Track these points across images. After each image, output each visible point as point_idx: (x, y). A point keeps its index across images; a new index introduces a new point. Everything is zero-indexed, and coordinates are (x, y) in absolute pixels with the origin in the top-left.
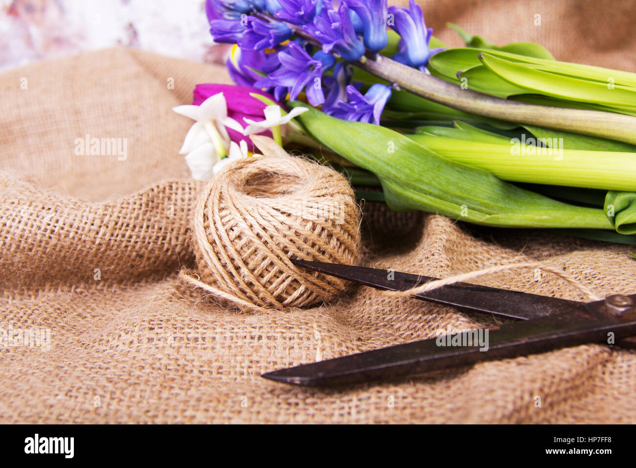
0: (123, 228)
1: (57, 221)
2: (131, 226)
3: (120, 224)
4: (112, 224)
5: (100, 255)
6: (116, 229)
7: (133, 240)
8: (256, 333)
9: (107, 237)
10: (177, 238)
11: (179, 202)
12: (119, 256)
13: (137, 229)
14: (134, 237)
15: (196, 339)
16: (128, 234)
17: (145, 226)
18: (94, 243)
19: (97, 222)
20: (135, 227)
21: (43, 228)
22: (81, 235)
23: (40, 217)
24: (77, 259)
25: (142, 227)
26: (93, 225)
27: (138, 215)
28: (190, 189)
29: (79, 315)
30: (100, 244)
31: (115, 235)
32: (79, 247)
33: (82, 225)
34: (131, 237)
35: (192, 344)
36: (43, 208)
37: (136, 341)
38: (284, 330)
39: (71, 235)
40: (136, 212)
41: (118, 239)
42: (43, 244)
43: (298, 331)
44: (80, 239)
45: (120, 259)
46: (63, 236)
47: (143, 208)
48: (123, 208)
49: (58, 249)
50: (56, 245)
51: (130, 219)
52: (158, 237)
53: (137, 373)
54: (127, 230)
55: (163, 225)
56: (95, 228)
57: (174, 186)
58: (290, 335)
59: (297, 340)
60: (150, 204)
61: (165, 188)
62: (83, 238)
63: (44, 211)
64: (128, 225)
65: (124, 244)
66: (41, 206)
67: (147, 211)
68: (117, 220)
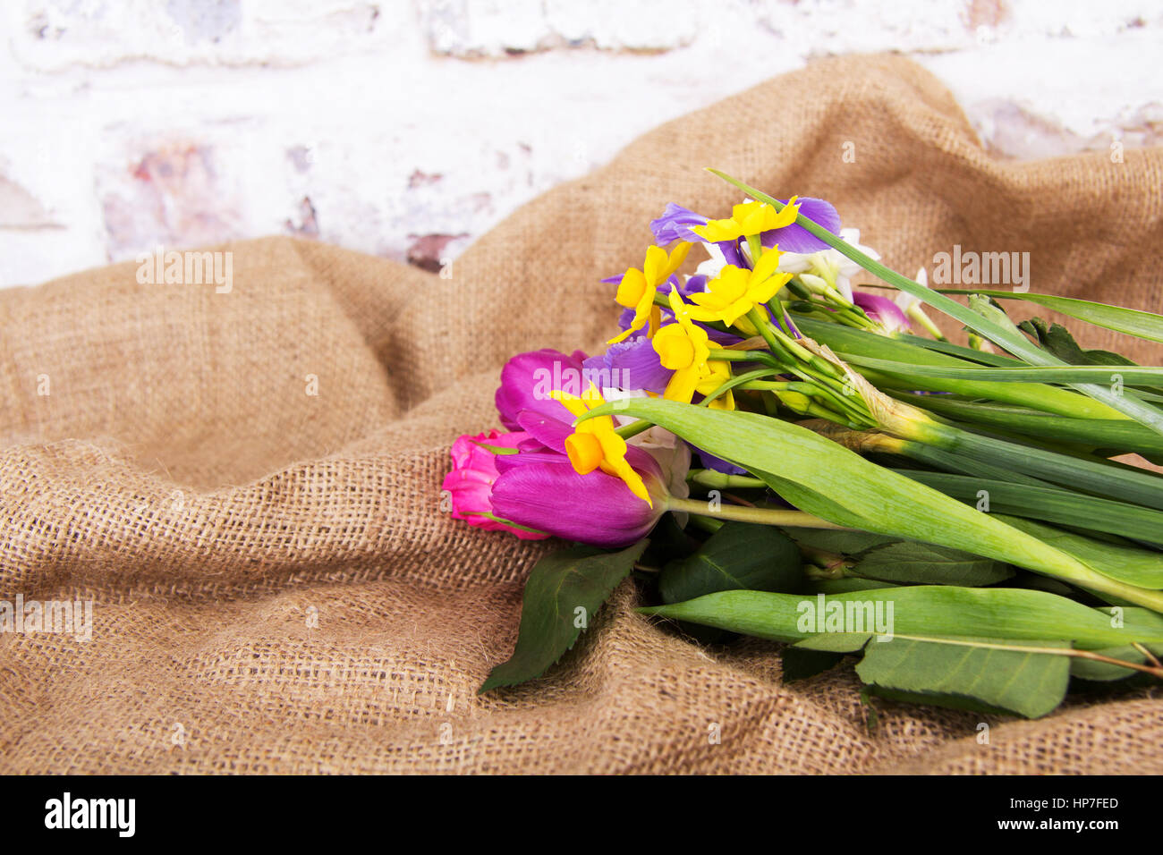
0: (235, 527)
1: (151, 515)
2: (245, 525)
3: (230, 522)
4: (219, 523)
5: (203, 559)
6: (224, 528)
7: (245, 543)
8: (380, 669)
9: (212, 539)
10: (306, 541)
11: (315, 493)
12: (228, 561)
13: (253, 529)
14: (248, 540)
15: (307, 673)
16: (240, 535)
17: (263, 525)
18: (195, 545)
19: (201, 519)
20: (250, 526)
21: (132, 523)
22: (180, 534)
23: (130, 508)
24: (175, 561)
25: (259, 527)
26: (195, 521)
27: (256, 510)
28: (329, 474)
29: (175, 627)
30: (203, 547)
31: (224, 535)
32: (177, 548)
33: (181, 522)
34: (243, 538)
35: (302, 680)
36: (136, 497)
37: (236, 671)
38: (413, 668)
39: (167, 533)
40: (253, 507)
41: (227, 541)
42: (132, 542)
43: (430, 670)
44: (178, 540)
45: (230, 564)
46: (156, 534)
47: (263, 502)
48: (236, 502)
49: (150, 549)
50: (147, 545)
51: (245, 516)
52: (280, 539)
53: (230, 710)
54: (239, 530)
55: (288, 524)
56: (197, 526)
57: (307, 470)
58: (421, 675)
59: (427, 682)
60: (274, 496)
61: (294, 475)
62: (182, 538)
63: (136, 501)
64: (240, 524)
65: (234, 548)
66: (133, 494)
67: (268, 505)
68: (227, 517)
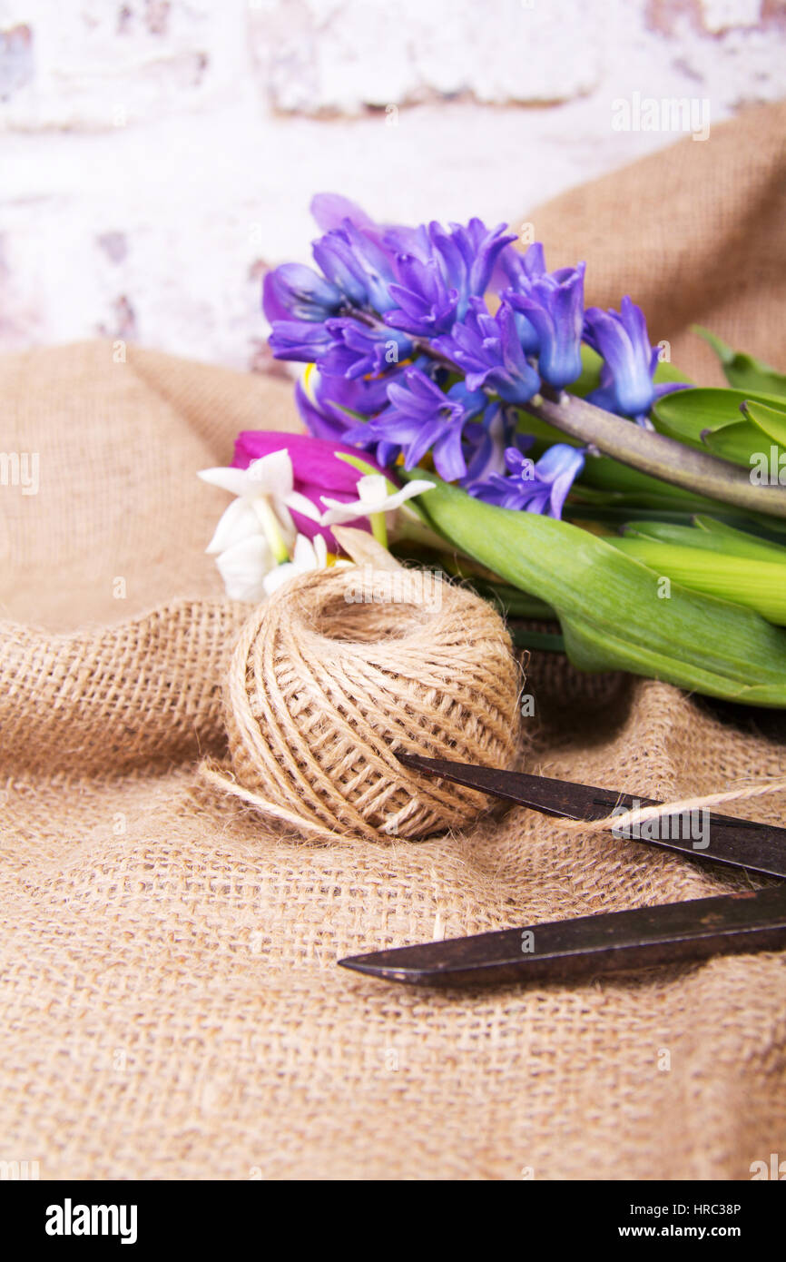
0: (104, 682)
2: (117, 678)
3: (98, 674)
4: (83, 675)
5: (61, 727)
6: (90, 683)
7: (119, 703)
8: (331, 882)
9: (75, 697)
10: (197, 703)
11: (203, 639)
12: (93, 730)
13: (127, 685)
14: (122, 699)
15: (226, 890)
16: (111, 692)
17: (141, 680)
18: (51, 706)
19: (59, 670)
20: (123, 680)
22: (30, 691)
24: (21, 731)
25: (136, 681)
26: (51, 674)
27: (131, 659)
28: (223, 615)
30: (62, 709)
31: (90, 693)
32: (26, 711)
33: (32, 674)
34: (116, 697)
35: (219, 898)
37: (121, 888)
38: (379, 880)
39: (13, 690)
40: (127, 654)
41: (94, 700)
44: (27, 699)
45: (96, 735)
47: (140, 648)
48: (104, 646)
51: (116, 665)
52: (163, 700)
53: (121, 942)
54: (109, 686)
55: (173, 678)
56: (54, 679)
57: (194, 608)
58: (391, 889)
59: (401, 899)
60: (152, 640)
61: (178, 613)
62: (33, 697)
64: (111, 677)
65: (103, 711)
67: (145, 653)
68: (93, 667)
